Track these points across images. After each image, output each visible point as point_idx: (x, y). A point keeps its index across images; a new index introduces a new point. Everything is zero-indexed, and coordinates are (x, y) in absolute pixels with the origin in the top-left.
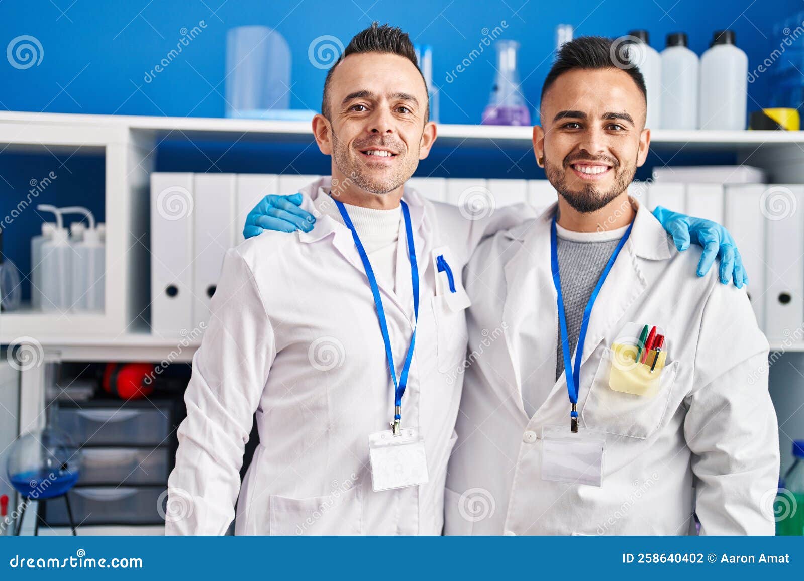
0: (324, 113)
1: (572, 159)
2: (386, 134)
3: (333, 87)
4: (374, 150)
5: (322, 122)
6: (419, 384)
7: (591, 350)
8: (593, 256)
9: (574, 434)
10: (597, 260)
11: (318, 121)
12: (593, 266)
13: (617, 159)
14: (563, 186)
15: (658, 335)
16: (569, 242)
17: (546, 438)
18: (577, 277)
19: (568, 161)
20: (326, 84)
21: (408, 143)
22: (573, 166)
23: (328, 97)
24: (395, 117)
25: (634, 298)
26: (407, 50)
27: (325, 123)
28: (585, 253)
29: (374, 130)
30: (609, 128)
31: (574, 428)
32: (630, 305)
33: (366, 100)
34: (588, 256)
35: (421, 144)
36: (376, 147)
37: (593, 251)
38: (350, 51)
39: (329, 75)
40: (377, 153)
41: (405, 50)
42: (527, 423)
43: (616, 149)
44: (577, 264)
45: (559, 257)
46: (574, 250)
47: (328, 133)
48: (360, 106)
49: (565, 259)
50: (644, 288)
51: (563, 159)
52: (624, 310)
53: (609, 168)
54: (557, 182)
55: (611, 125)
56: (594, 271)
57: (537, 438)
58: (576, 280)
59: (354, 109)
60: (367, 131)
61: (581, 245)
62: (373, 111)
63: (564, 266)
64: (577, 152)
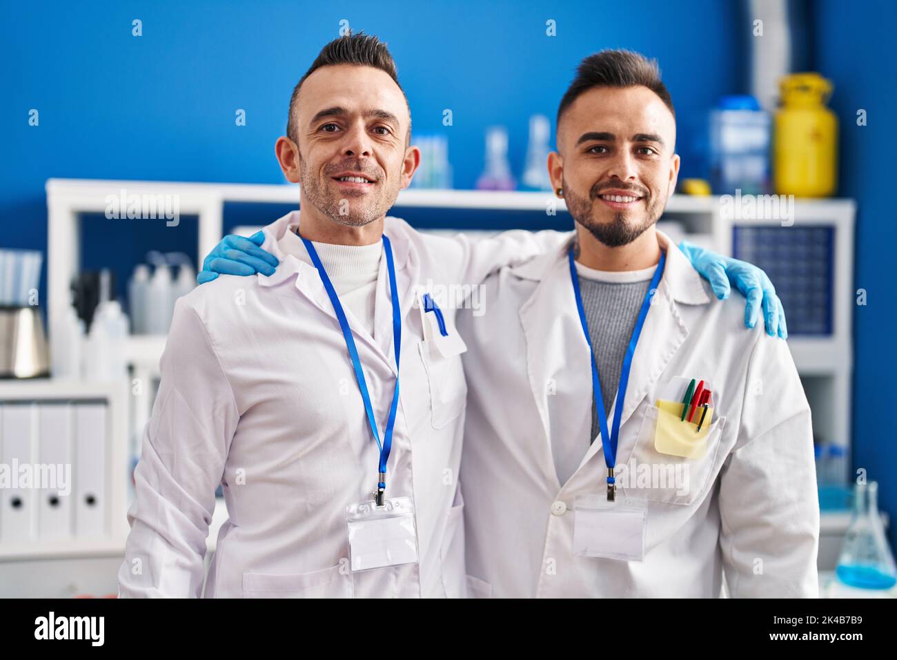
0: (291, 134)
1: (600, 189)
2: (361, 156)
3: (300, 104)
4: (348, 177)
5: (288, 145)
6: (410, 442)
7: (632, 407)
8: (624, 300)
9: (611, 504)
10: (629, 304)
11: (284, 145)
12: (625, 311)
13: (649, 188)
14: (589, 219)
15: (705, 390)
16: (593, 284)
17: (577, 509)
18: (609, 325)
19: (596, 190)
20: (291, 102)
21: (387, 168)
22: (600, 197)
23: (295, 116)
24: (372, 139)
25: (675, 348)
26: (385, 63)
27: (291, 146)
28: (614, 296)
29: (349, 153)
30: (639, 151)
31: (611, 497)
32: (672, 356)
33: (339, 118)
34: (618, 300)
35: (402, 171)
36: (351, 172)
37: (623, 294)
38: (319, 64)
39: (296, 91)
40: (352, 179)
41: (383, 63)
42: (556, 492)
43: (648, 178)
44: (607, 309)
45: (583, 300)
46: (600, 292)
47: (295, 159)
48: (331, 125)
49: (592, 303)
50: (685, 337)
51: (590, 188)
52: (666, 362)
53: (639, 199)
54: (582, 216)
55: (641, 149)
56: (628, 317)
57: (567, 509)
58: (608, 327)
59: (324, 129)
60: (340, 154)
61: (608, 286)
62: (348, 130)
63: (591, 312)
64: (606, 180)
